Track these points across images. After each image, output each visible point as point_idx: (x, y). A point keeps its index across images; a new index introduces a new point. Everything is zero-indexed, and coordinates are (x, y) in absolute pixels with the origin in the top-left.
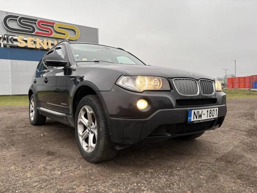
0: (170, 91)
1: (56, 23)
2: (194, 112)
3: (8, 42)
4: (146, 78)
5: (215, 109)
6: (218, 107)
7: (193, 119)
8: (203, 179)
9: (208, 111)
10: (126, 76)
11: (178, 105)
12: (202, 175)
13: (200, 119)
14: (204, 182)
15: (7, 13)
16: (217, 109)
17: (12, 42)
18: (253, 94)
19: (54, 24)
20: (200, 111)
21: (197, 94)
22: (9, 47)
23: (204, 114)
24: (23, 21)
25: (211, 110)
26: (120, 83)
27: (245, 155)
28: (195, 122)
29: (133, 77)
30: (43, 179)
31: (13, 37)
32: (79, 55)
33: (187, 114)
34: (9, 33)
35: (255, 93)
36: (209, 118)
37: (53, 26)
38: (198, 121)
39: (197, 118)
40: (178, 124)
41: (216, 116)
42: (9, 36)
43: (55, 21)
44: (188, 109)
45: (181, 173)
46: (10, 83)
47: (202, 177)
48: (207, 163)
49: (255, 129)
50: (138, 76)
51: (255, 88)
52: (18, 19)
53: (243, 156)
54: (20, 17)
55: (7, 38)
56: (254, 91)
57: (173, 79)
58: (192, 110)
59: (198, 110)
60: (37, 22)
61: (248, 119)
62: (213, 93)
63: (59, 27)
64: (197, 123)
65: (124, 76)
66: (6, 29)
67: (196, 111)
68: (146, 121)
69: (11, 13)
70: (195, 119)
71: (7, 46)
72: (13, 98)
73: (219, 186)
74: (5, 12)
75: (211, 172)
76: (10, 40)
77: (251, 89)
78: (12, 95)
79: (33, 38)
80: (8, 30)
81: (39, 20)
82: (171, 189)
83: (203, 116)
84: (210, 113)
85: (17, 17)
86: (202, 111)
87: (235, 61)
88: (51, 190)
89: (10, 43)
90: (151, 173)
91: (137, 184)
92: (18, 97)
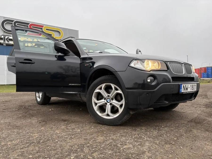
0: (167, 71)
1: (45, 26)
2: (183, 86)
3: (4, 41)
4: (150, 61)
5: (195, 84)
6: (197, 83)
7: (183, 91)
8: (182, 132)
9: (191, 86)
10: (136, 60)
11: (173, 81)
12: (181, 130)
13: (187, 91)
14: (183, 133)
15: (4, 17)
16: (196, 84)
17: (8, 41)
18: (203, 82)
19: (43, 26)
20: (187, 85)
21: (183, 73)
22: (6, 45)
23: (189, 88)
24: (17, 24)
25: (193, 85)
26: (132, 65)
27: (207, 118)
28: (184, 93)
29: (142, 60)
30: (70, 134)
31: (9, 37)
32: (86, 48)
33: (179, 87)
34: (5, 34)
35: (204, 81)
36: (192, 91)
37: (42, 29)
38: (186, 92)
39: (185, 90)
40: (173, 94)
41: (195, 90)
42: (6, 36)
43: (44, 24)
44: (180, 83)
45: (166, 129)
46: (6, 75)
47: (181, 131)
48: (182, 123)
49: (210, 104)
50: (146, 60)
51: (204, 78)
52: (13, 23)
53: (206, 119)
54: (15, 21)
55: (4, 38)
56: (203, 80)
57: (168, 63)
58: (182, 84)
59: (186, 85)
60: (29, 25)
61: (203, 98)
62: (192, 74)
63: (46, 29)
64: (185, 94)
65: (135, 60)
66: (4, 31)
67: (184, 85)
68: (154, 91)
69: (8, 18)
70: (184, 91)
71: (4, 44)
72: (8, 87)
73: (194, 135)
74: (3, 17)
75: (187, 128)
76: (7, 39)
77: (201, 79)
78: (7, 85)
79: (25, 38)
80: (5, 32)
81: (31, 23)
82: (162, 137)
83: (188, 89)
84: (193, 87)
85: (13, 21)
86: (188, 85)
87: (187, 56)
88: (80, 139)
89: (6, 42)
90: (145, 129)
91: (138, 135)
92: (12, 86)
